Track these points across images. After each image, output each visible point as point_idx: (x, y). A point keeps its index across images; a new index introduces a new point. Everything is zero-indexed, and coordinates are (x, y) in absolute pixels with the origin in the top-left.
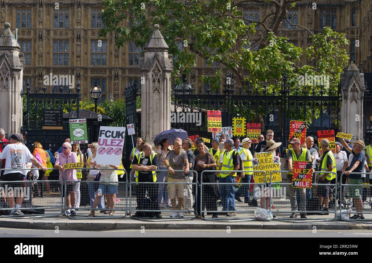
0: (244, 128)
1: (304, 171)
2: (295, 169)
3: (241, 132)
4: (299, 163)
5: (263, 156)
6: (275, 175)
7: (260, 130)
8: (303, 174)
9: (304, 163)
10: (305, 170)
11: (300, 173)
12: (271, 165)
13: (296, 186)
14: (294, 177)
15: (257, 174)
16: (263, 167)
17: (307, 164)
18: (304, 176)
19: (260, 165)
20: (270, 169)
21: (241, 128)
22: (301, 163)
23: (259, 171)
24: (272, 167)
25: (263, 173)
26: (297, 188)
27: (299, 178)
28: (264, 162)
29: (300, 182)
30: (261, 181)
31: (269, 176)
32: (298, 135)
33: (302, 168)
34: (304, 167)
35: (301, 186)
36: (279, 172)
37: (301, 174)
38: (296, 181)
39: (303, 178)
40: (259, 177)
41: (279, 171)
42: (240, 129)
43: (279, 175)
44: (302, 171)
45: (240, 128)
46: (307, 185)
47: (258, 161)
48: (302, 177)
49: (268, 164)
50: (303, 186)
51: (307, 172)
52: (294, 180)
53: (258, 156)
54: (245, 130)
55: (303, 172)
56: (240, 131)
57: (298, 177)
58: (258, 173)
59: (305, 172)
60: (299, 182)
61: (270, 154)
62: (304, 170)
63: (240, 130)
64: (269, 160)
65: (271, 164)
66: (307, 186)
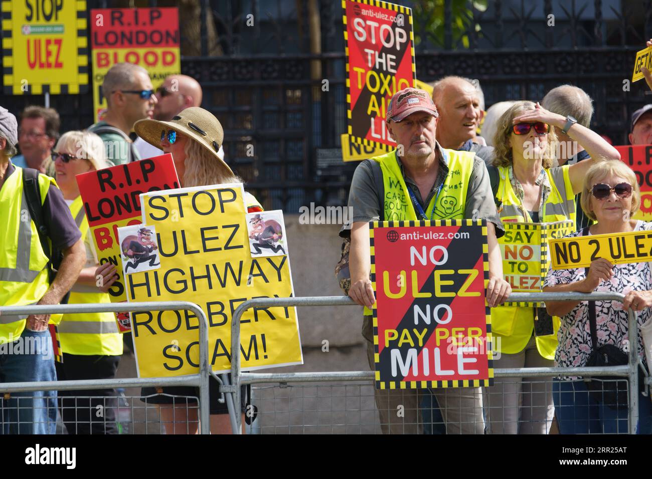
0: (73, 42)
1: (438, 283)
2: (386, 275)
3: (59, 65)
4: (404, 237)
5: (188, 211)
6: (264, 325)
7: (176, 51)
8: (434, 301)
9: (435, 236)
10: (443, 277)
11: (416, 294)
12: (236, 268)
13: (400, 378)
14: (384, 325)
15: (154, 324)
16: (188, 277)
17: (451, 236)
18: (442, 314)
19: (170, 263)
20: (232, 291)
21: (58, 42)
22: (415, 236)
23: (165, 300)
24: (245, 276)
25: (185, 315)
26: (403, 385)
27: (410, 326)
28: (191, 247)
29: (420, 350)
30: (175, 363)
31: (225, 333)
32: (386, 83)
33: (424, 262)
34: (439, 256)
35: (426, 373)
36: (286, 305)
37: (422, 303)
38: (394, 344)
39: (434, 324)
40: (163, 339)
41: (284, 297)
42: (53, 48)
43: (284, 324)
44: (428, 286)
45: (48, 42)
46: (467, 366)
47: (154, 240)
48: (428, 321)
49: (219, 259)
50: (439, 372)
51: (455, 288)
52: (382, 340)
53: (159, 214)
54: (81, 51)
55: (432, 291)
56: (52, 59)
57: (406, 322)
58: (155, 314)
59: (444, 289)
60: (412, 353)
61: (226, 196)
62: (438, 273)
63: (49, 54)
64: (224, 235)
65: (234, 257)
66: (462, 371)
